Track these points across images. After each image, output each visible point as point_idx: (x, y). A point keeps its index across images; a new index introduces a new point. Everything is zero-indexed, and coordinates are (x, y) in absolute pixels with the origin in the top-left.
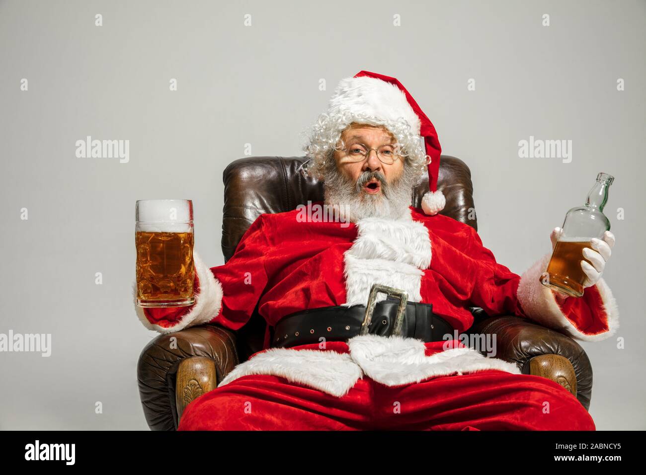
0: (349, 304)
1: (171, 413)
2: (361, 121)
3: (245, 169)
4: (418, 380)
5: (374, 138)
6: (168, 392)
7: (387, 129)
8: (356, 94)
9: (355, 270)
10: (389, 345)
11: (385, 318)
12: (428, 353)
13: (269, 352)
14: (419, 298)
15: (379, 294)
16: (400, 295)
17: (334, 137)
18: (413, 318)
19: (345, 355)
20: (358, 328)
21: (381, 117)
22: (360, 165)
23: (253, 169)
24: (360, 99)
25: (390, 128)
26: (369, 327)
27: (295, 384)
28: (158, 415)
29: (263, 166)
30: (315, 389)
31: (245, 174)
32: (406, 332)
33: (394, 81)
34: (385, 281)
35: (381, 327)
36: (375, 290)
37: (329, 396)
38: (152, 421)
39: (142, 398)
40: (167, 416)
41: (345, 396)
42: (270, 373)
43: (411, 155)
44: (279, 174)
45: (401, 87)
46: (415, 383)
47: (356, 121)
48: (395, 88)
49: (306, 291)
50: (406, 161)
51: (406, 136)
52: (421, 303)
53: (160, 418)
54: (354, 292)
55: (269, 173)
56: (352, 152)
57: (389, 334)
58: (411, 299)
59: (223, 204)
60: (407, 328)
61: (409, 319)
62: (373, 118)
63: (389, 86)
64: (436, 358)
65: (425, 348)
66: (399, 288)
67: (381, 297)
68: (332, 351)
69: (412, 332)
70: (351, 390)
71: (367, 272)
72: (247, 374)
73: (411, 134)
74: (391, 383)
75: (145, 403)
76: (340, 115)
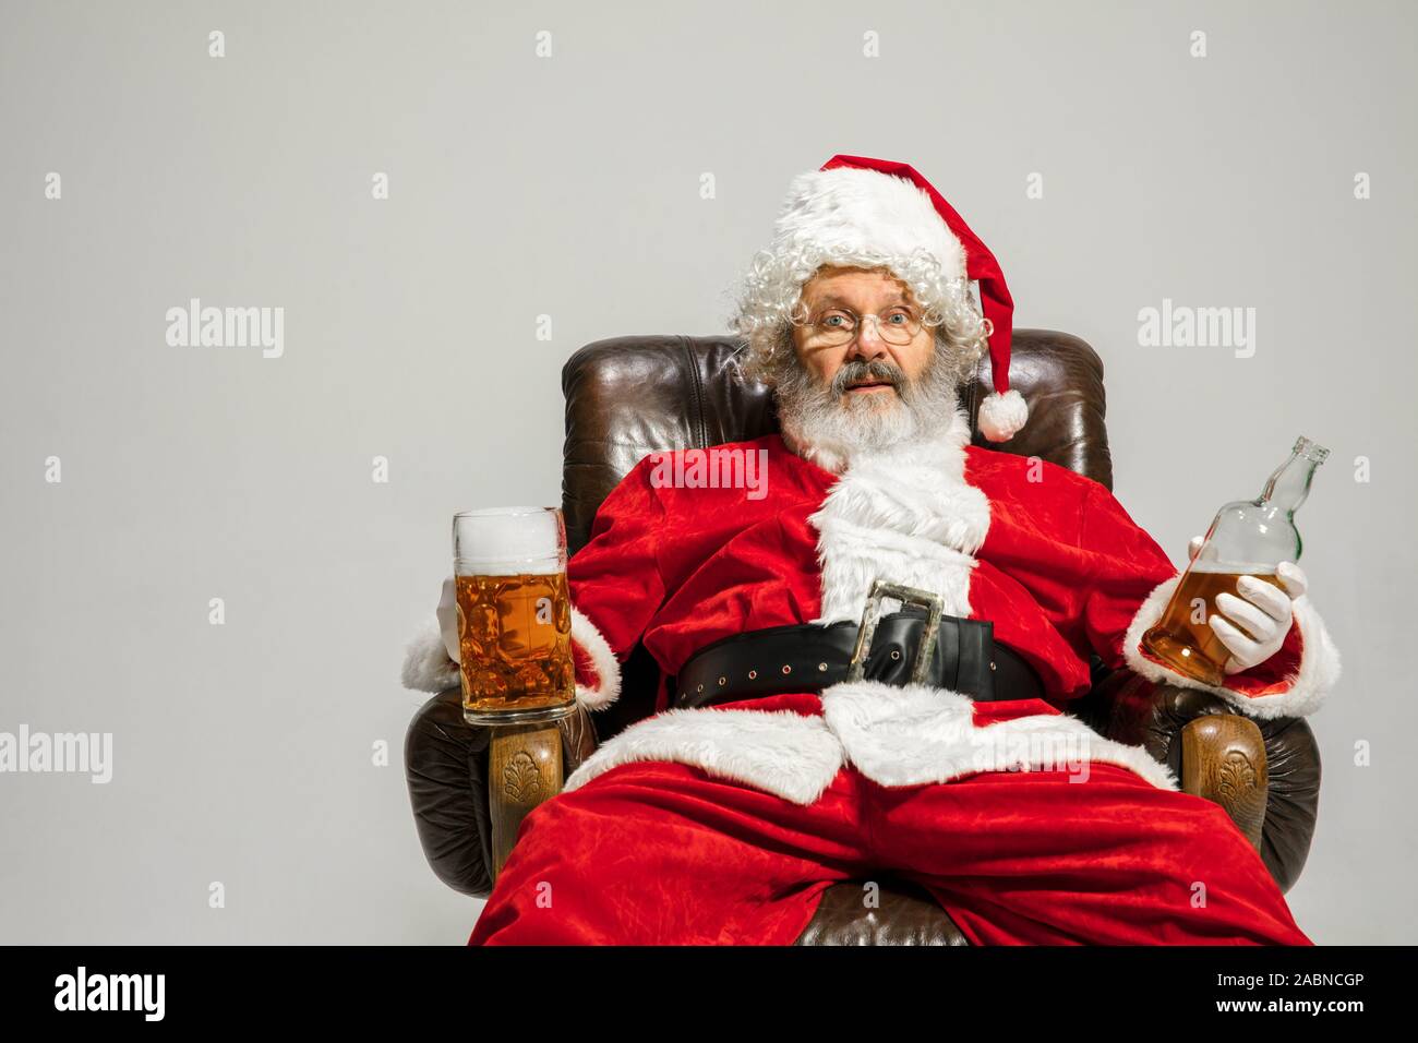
0: (828, 618)
1: (477, 831)
2: (840, 261)
3: (610, 362)
4: (941, 779)
5: (866, 294)
6: (469, 788)
7: (893, 275)
8: (825, 205)
9: (838, 548)
10: (903, 703)
11: (897, 647)
12: (981, 720)
13: (663, 717)
14: (965, 609)
15: (885, 600)
16: (928, 603)
17: (787, 298)
18: (953, 648)
19: (813, 719)
20: (843, 667)
21: (881, 251)
22: (843, 350)
23: (628, 362)
24: (835, 216)
25: (899, 271)
26: (865, 665)
27: (722, 780)
28: (449, 836)
29: (648, 356)
30: (760, 791)
31: (610, 373)
32: (940, 676)
33: (903, 171)
35: (889, 667)
36: (878, 592)
37: (787, 803)
38: (437, 849)
39: (416, 805)
40: (467, 838)
41: (816, 802)
42: (670, 758)
44: (683, 373)
45: (920, 182)
46: (937, 783)
47: (828, 261)
48: (908, 186)
49: (744, 602)
50: (942, 334)
51: (932, 285)
52: (970, 620)
53: (455, 840)
55: (661, 370)
56: (823, 324)
57: (905, 679)
58: (949, 611)
59: (564, 438)
60: (941, 668)
61: (944, 649)
62: (863, 253)
63: (893, 182)
65: (973, 709)
66: (927, 588)
67: (891, 606)
68: (788, 712)
69: (951, 678)
70: (827, 791)
71: (865, 554)
72: (628, 758)
73: (943, 280)
74: (888, 781)
75: (419, 816)
76: (794, 253)
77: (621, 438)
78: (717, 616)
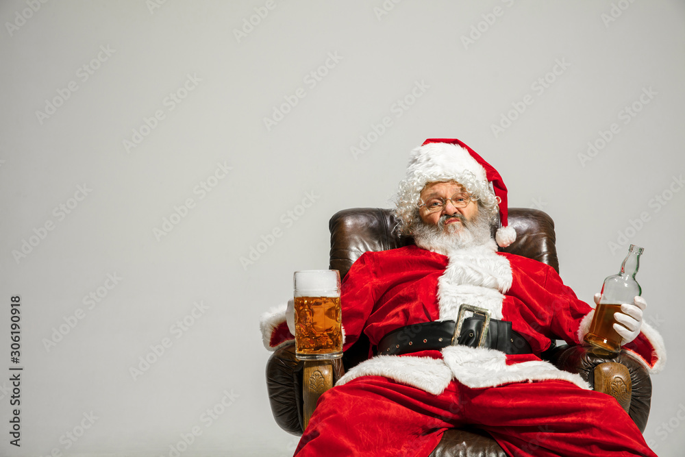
0: (441, 320)
1: (296, 405)
2: (434, 180)
3: (350, 218)
4: (495, 385)
5: (446, 191)
6: (294, 387)
7: (456, 182)
8: (424, 159)
9: (446, 293)
10: (476, 355)
11: (472, 331)
12: (509, 362)
13: (375, 359)
14: (501, 317)
15: (467, 312)
16: (484, 314)
17: (415, 198)
18: (495, 332)
19: (439, 360)
20: (449, 340)
21: (449, 173)
22: (439, 213)
23: (357, 218)
24: (430, 163)
25: (458, 180)
26: (458, 339)
27: (402, 384)
28: (284, 406)
29: (365, 215)
30: (418, 389)
31: (349, 223)
32: (490, 344)
33: (455, 142)
34: (471, 302)
35: (468, 339)
36: (462, 308)
37: (429, 394)
38: (279, 412)
39: (270, 393)
40: (291, 408)
41: (441, 394)
42: (380, 375)
43: (483, 199)
44: (380, 222)
45: (463, 145)
46: (492, 387)
47: (430, 181)
48: (458, 147)
49: (405, 312)
50: (480, 203)
51: (473, 184)
52: (502, 321)
53: (287, 408)
54: (445, 310)
55: (371, 221)
56: (430, 205)
57: (475, 345)
58: (494, 317)
59: (330, 249)
60: (490, 340)
61: (491, 333)
62: (443, 175)
63: (451, 146)
64: (516, 367)
65: (506, 357)
66: (484, 307)
67: (468, 314)
68: (428, 357)
69: (495, 344)
70: (446, 390)
71: (456, 295)
72: (362, 375)
73: (477, 181)
74: (472, 386)
75: (271, 398)
76: (415, 179)
77: (354, 248)
78: (394, 318)
